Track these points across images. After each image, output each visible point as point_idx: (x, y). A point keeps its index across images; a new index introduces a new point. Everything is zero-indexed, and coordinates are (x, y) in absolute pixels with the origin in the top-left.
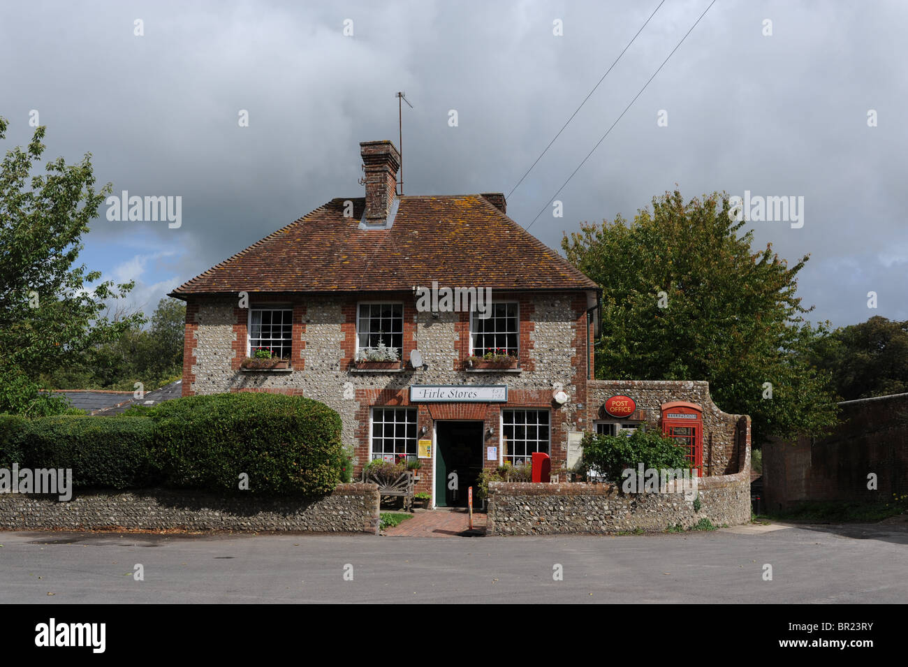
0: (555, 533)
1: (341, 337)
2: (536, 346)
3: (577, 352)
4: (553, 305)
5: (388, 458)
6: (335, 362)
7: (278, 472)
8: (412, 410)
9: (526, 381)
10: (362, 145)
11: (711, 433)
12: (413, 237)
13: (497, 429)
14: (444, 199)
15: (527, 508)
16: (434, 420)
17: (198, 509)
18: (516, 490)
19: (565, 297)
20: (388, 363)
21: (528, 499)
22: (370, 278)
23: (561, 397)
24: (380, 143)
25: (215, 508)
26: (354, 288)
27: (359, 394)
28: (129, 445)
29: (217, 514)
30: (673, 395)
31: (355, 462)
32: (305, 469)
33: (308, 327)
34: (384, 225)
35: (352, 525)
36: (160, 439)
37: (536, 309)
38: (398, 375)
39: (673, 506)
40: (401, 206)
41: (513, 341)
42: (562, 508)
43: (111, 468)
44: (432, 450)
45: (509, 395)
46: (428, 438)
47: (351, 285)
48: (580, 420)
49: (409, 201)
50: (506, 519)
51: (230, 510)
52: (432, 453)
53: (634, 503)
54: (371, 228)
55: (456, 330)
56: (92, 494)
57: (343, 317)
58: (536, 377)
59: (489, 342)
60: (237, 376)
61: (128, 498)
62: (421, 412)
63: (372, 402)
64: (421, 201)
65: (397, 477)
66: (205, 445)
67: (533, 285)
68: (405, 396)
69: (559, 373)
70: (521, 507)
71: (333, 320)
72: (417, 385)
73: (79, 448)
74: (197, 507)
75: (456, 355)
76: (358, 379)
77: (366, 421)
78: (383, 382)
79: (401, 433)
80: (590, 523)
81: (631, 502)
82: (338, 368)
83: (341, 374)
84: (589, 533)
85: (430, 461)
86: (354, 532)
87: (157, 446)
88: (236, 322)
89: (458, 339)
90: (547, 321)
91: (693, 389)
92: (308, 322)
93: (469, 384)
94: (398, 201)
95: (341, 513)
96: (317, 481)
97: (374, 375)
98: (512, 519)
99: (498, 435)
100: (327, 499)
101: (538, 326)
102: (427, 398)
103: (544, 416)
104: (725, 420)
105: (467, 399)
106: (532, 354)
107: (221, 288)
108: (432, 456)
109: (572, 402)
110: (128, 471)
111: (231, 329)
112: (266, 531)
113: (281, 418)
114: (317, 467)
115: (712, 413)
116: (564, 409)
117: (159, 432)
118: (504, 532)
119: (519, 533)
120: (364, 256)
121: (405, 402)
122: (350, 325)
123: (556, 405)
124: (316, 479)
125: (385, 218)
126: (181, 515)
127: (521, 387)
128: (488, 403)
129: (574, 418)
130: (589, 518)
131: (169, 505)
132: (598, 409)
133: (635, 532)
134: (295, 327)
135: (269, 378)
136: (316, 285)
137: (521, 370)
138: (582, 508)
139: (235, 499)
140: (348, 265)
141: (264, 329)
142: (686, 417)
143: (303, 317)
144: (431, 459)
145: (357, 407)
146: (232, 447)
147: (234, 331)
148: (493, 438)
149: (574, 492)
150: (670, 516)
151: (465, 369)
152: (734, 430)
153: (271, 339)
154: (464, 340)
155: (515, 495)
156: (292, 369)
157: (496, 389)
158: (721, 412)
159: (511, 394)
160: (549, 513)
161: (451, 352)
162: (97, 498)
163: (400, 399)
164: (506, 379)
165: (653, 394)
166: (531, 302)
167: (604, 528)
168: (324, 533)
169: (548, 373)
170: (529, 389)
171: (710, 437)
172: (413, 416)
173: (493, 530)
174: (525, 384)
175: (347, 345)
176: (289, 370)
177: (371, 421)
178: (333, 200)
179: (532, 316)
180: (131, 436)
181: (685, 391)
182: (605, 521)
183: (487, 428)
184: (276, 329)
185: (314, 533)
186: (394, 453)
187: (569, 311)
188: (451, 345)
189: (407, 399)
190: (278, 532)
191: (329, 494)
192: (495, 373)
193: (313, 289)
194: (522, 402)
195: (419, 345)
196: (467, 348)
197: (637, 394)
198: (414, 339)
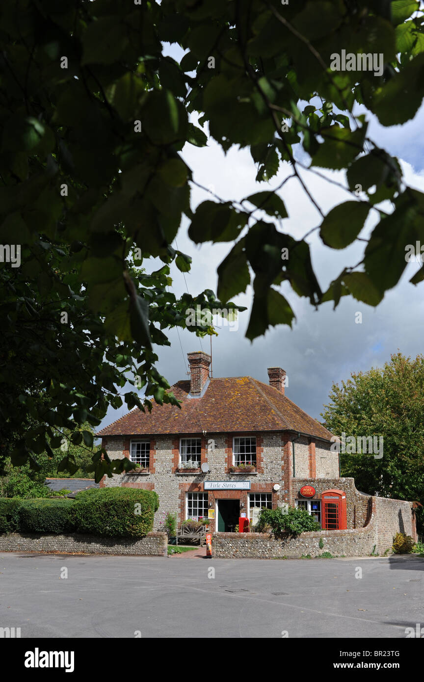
0: (243, 557)
1: (172, 456)
2: (264, 460)
3: (284, 463)
4: (272, 439)
5: (195, 519)
6: (169, 469)
7: (122, 526)
8: (205, 494)
9: (260, 478)
10: (188, 354)
11: (355, 506)
12: (212, 403)
13: (246, 504)
14: (231, 379)
15: (231, 545)
16: (216, 499)
17: (90, 543)
18: (226, 536)
19: (278, 434)
20: (194, 469)
21: (231, 541)
22: (186, 426)
23: (277, 487)
24: (197, 353)
25: (97, 543)
26: (177, 432)
27: (181, 485)
28: (61, 513)
29: (98, 546)
30: (335, 485)
31: (178, 520)
32: (132, 525)
33: (157, 451)
34: (200, 395)
35: (154, 552)
36: (74, 510)
37: (264, 441)
38: (199, 475)
39: (305, 545)
40: (211, 384)
41: (254, 457)
42: (247, 545)
43: (54, 523)
44: (215, 515)
45: (252, 486)
46: (213, 508)
47: (176, 431)
48: (286, 499)
49: (214, 381)
50: (221, 550)
51: (103, 544)
52: (215, 516)
53: (283, 543)
54: (193, 397)
55: (226, 452)
56: (47, 536)
57: (173, 446)
58: (264, 476)
59: (243, 459)
60: (124, 477)
61: (61, 538)
62: (210, 494)
63: (187, 490)
64: (220, 381)
65: (197, 529)
66: (91, 513)
67: (261, 429)
68: (202, 487)
69: (276, 474)
70: (228, 544)
71: (169, 448)
72: (208, 481)
73: (41, 514)
74: (89, 542)
75: (226, 465)
76: (180, 478)
77: (183, 499)
78: (192, 479)
79: (200, 506)
80: (260, 553)
81: (281, 543)
82: (171, 472)
83: (173, 475)
84: (260, 558)
85: (214, 520)
86: (155, 555)
87: (72, 513)
88: (124, 449)
89: (227, 457)
90: (270, 447)
91: (345, 482)
92: (157, 449)
93: (232, 480)
94: (209, 381)
95: (150, 546)
96: (138, 531)
97: (187, 476)
98: (223, 550)
99: (246, 507)
100: (144, 539)
101: (265, 449)
102: (212, 488)
103: (270, 497)
104: (362, 499)
105: (231, 488)
106: (262, 465)
107: (117, 433)
108: (215, 518)
109: (282, 490)
110: (61, 525)
111: (122, 453)
112: (118, 554)
113: (122, 501)
114: (138, 524)
115: (355, 495)
116: (278, 493)
117: (73, 507)
118: (220, 557)
119: (227, 557)
120: (186, 413)
121: (202, 490)
122: (176, 450)
123: (275, 491)
124: (137, 529)
125: (200, 392)
126: (83, 546)
127: (257, 482)
128: (241, 490)
129: (283, 498)
130: (260, 551)
131: (78, 541)
132: (297, 493)
133: (283, 558)
134: (151, 451)
135: (139, 477)
136: (160, 430)
137: (257, 473)
138: (256, 545)
139: (105, 539)
140: (177, 419)
141: (138, 452)
142: (334, 498)
143: (155, 447)
144: (215, 519)
145: (179, 492)
146: (103, 514)
147: (123, 454)
148: (244, 509)
149: (253, 537)
150: (303, 550)
151: (230, 471)
152: (367, 504)
153: (141, 457)
154: (230, 458)
155: (225, 538)
156: (149, 473)
157: (245, 483)
158: (360, 494)
159: (252, 485)
160: (241, 547)
161: (223, 464)
162: (49, 537)
163: (200, 488)
164: (250, 477)
165: (325, 485)
166: (262, 437)
167: (267, 556)
168: (142, 555)
169: (270, 474)
170: (261, 482)
171: (355, 508)
172: (206, 497)
173: (215, 555)
174: (259, 480)
175: (175, 461)
176: (148, 473)
177: (187, 500)
178: (178, 382)
179: (262, 444)
180: (62, 508)
181: (341, 483)
182: (268, 552)
183: (242, 504)
184: (143, 452)
185: (138, 555)
186: (198, 516)
187: (280, 442)
188: (223, 460)
189: (203, 489)
190: (123, 554)
191: (145, 536)
192: (244, 474)
193: (158, 433)
194: (258, 490)
195: (208, 460)
196: (231, 462)
197: (317, 485)
198: (206, 457)
